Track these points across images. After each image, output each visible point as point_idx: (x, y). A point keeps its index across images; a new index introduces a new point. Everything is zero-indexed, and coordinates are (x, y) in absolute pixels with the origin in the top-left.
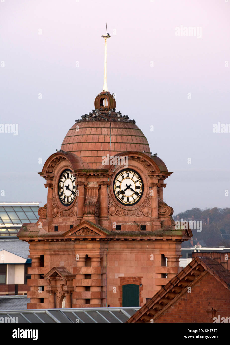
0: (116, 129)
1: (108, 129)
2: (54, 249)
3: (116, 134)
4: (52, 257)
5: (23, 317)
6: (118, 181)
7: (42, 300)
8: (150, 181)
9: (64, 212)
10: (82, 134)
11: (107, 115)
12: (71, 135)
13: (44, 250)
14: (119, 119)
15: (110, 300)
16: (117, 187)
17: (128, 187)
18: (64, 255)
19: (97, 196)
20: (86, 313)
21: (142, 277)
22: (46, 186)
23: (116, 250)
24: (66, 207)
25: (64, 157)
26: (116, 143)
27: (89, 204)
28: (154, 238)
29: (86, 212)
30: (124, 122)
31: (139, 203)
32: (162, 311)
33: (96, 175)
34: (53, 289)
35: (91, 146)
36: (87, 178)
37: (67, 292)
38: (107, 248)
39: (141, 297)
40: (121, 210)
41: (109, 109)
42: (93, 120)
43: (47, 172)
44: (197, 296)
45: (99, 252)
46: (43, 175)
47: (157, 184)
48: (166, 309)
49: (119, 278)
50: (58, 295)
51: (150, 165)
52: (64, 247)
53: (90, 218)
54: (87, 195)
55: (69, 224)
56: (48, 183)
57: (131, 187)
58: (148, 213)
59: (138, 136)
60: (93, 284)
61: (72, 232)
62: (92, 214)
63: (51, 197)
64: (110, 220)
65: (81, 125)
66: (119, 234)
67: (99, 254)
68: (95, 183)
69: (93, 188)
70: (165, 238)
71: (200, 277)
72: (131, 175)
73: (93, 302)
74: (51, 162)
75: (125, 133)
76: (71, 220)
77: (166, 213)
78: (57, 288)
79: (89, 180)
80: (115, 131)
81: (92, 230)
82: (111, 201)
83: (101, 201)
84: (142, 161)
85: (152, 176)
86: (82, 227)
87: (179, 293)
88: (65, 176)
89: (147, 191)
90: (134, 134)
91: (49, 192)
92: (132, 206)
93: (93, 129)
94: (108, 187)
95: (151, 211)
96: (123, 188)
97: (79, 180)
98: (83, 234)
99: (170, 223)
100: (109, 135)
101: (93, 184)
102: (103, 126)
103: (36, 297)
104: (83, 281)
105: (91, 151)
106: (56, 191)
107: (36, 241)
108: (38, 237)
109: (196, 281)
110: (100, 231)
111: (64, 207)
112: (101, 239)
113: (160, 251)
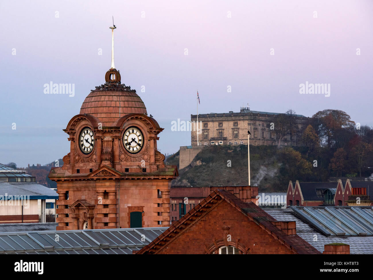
0: (124, 97)
1: (118, 97)
2: (77, 187)
3: (123, 100)
4: (75, 193)
5: (66, 235)
6: (126, 135)
7: (67, 224)
8: (149, 136)
9: (85, 159)
10: (98, 100)
11: (115, 86)
12: (89, 101)
13: (69, 188)
14: (125, 89)
15: (121, 223)
16: (125, 140)
17: (133, 140)
18: (85, 191)
19: (111, 146)
20: (110, 233)
21: (144, 207)
22: (69, 139)
23: (126, 187)
24: (86, 155)
25: (85, 118)
26: (124, 107)
27: (106, 153)
28: (152, 177)
29: (104, 159)
30: (129, 91)
31: (141, 151)
32: (185, 230)
33: (110, 131)
34: (77, 216)
35: (105, 110)
36: (103, 134)
37: (89, 218)
38: (119, 186)
39: (143, 220)
40: (128, 157)
41: (117, 82)
42: (106, 90)
43: (70, 129)
44: (214, 218)
45: (114, 188)
46: (67, 132)
47: (154, 137)
48: (189, 228)
49: (128, 207)
50: (81, 220)
51: (149, 123)
52: (85, 185)
53: (107, 163)
54: (103, 147)
55: (89, 167)
56: (71, 137)
57: (135, 140)
58: (147, 159)
59: (139, 102)
60: (110, 212)
61: (94, 174)
62: (109, 160)
63: (73, 148)
64: (121, 165)
65: (96, 94)
66: (128, 175)
67: (114, 189)
68: (109, 137)
69: (108, 141)
70: (160, 177)
71: (217, 205)
72: (135, 131)
73: (111, 225)
74: (74, 122)
75: (130, 100)
76: (90, 165)
77: (160, 159)
78: (79, 215)
79: (105, 135)
80: (123, 98)
81: (109, 172)
82: (121, 151)
83: (114, 150)
84: (144, 121)
85: (150, 131)
86: (102, 170)
87: (200, 216)
88: (84, 132)
89: (147, 143)
90: (136, 100)
91: (71, 144)
92: (136, 154)
93: (106, 97)
94: (119, 140)
95: (150, 158)
96: (130, 140)
97: (97, 135)
98: (103, 175)
99: (164, 166)
100: (118, 101)
101: (108, 138)
102: (113, 94)
103: (63, 222)
104: (102, 210)
105: (106, 113)
106: (77, 144)
107: (62, 180)
108: (64, 177)
109: (214, 207)
110: (116, 173)
111: (84, 155)
112: (116, 179)
113: (157, 187)
